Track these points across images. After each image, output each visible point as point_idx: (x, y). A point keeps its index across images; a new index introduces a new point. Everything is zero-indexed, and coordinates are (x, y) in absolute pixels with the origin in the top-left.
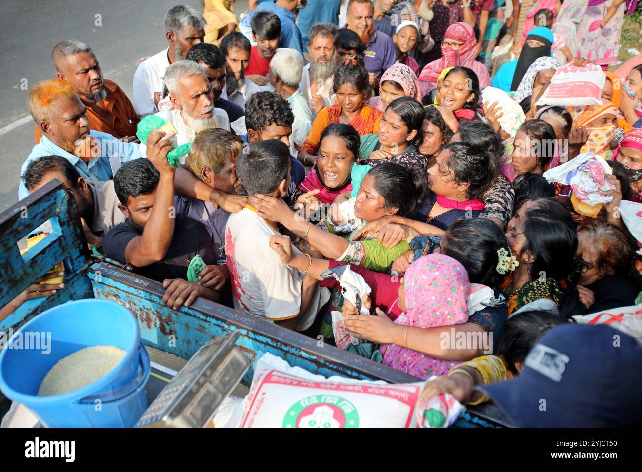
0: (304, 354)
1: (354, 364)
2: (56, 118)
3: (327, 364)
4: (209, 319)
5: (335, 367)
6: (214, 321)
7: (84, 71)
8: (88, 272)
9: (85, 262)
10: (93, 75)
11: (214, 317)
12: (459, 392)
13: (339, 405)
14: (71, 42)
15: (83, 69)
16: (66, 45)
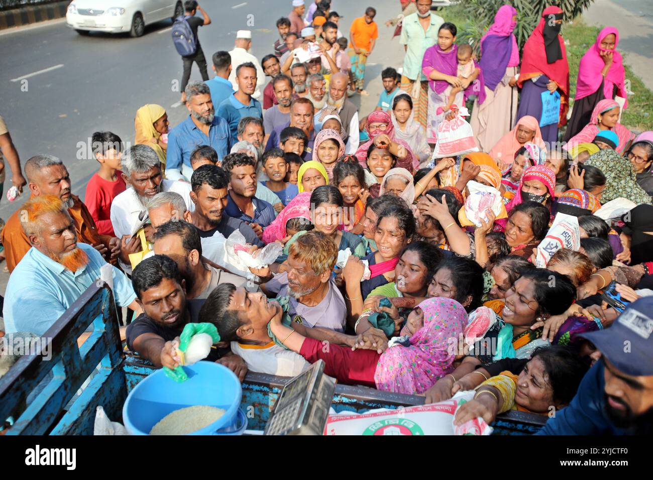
0: (345, 400)
1: (391, 398)
2: (43, 232)
3: (367, 404)
4: (251, 387)
5: (374, 406)
6: (256, 388)
7: (56, 181)
8: (124, 366)
9: (120, 358)
10: (64, 185)
11: (256, 384)
12: (489, 416)
13: (402, 423)
14: (46, 156)
15: (56, 179)
16: (41, 158)
